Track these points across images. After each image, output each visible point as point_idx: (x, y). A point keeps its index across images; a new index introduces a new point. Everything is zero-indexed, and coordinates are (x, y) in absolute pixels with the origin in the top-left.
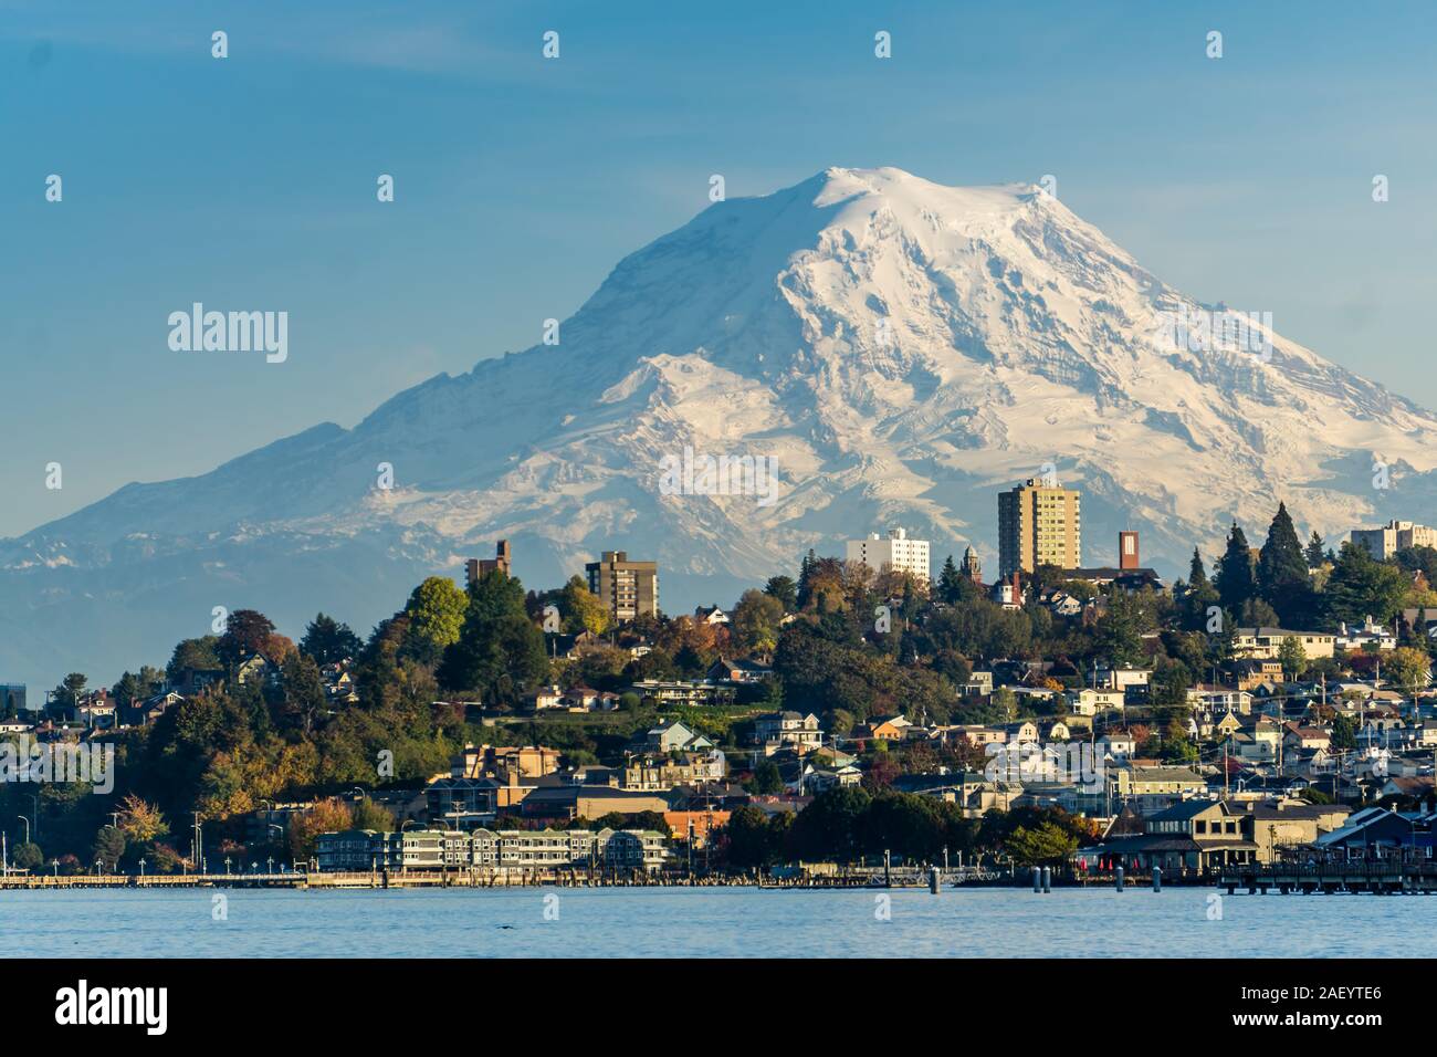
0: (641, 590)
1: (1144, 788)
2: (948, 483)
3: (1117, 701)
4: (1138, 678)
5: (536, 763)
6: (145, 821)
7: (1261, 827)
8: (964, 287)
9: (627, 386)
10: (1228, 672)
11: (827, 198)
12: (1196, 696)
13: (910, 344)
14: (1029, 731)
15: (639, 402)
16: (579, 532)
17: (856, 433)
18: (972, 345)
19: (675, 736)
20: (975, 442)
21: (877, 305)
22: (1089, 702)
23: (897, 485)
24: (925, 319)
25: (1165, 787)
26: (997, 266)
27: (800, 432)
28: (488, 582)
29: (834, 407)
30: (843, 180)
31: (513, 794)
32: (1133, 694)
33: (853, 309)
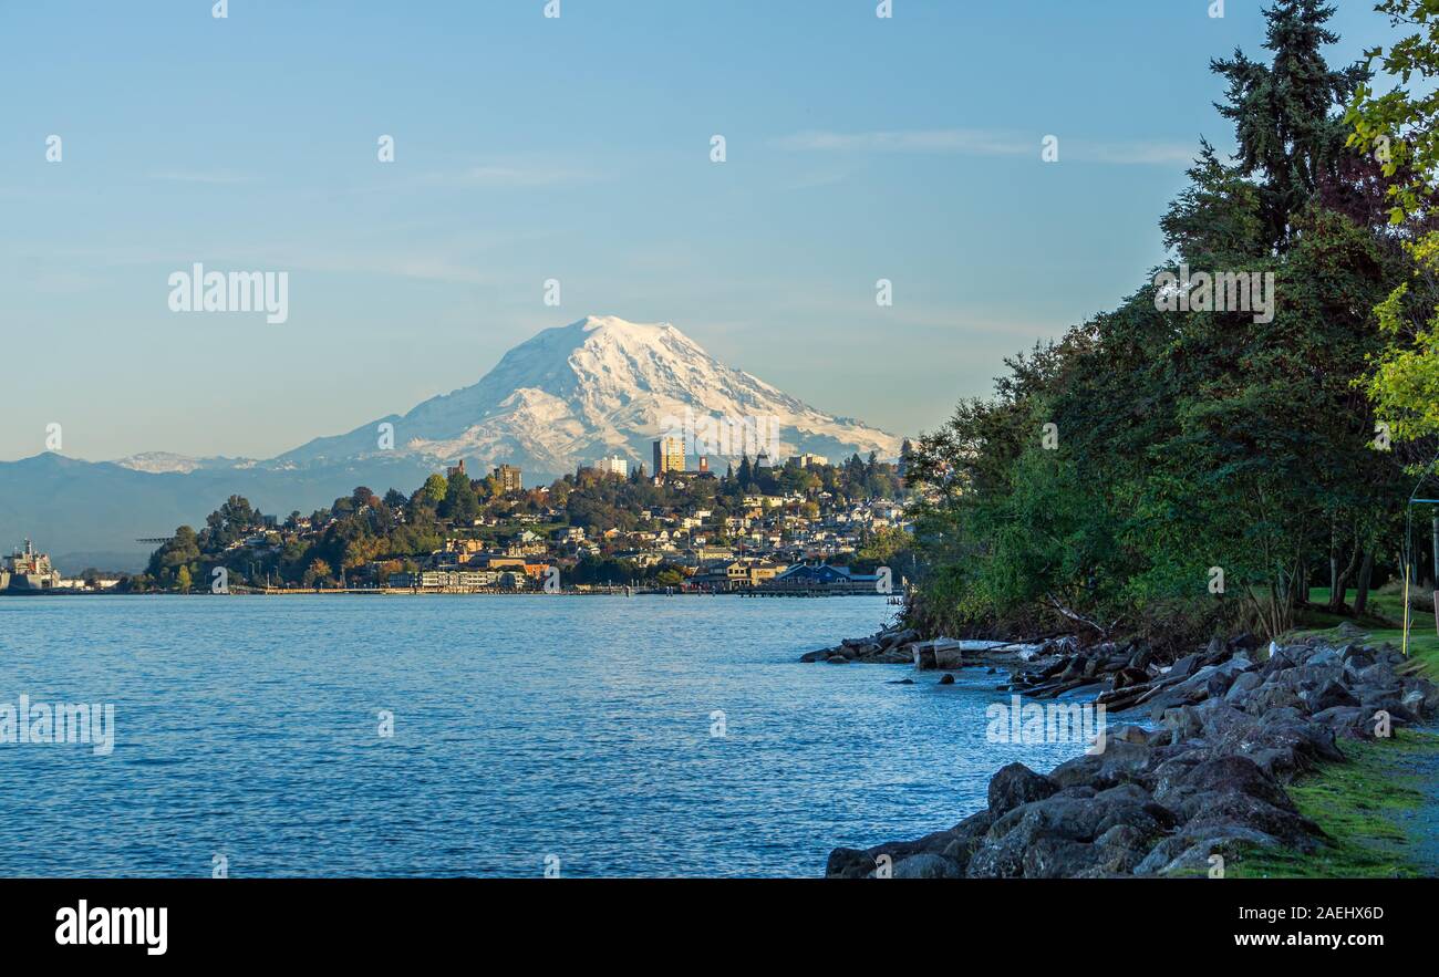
0: (515, 479)
1: (708, 556)
2: (634, 438)
3: (699, 523)
4: (707, 514)
5: (474, 546)
6: (323, 568)
7: (754, 572)
8: (640, 362)
9: (510, 401)
10: (741, 512)
11: (587, 328)
12: (729, 521)
13: (619, 384)
14: (665, 534)
15: (515, 406)
16: (491, 457)
17: (599, 419)
18: (643, 385)
19: (528, 536)
20: (644, 422)
21: (606, 369)
22: (688, 523)
23: (614, 438)
24: (625, 374)
25: (716, 556)
26: (653, 354)
27: (576, 418)
28: (455, 476)
29: (590, 409)
30: (594, 321)
31: (465, 558)
32: (705, 520)
33: (598, 371)
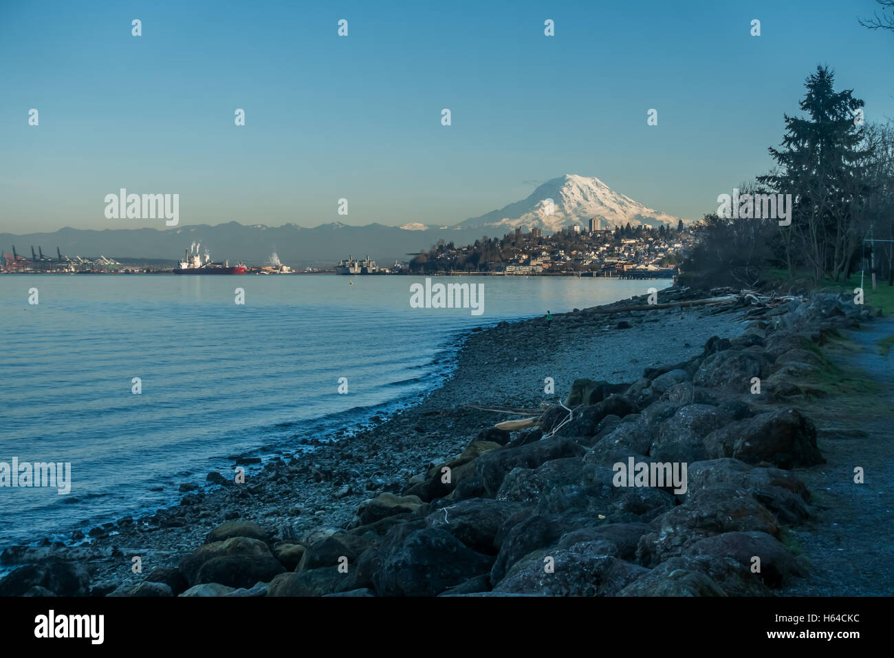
0: (540, 233)
1: (608, 261)
2: (582, 219)
3: (605, 249)
4: (608, 245)
5: (525, 257)
6: (471, 265)
7: (625, 266)
8: (585, 191)
9: (538, 205)
10: (621, 245)
11: (567, 178)
12: (616, 248)
13: (577, 199)
14: (593, 253)
15: (539, 207)
16: (531, 225)
17: (569, 212)
18: (586, 199)
19: (544, 253)
20: (586, 213)
21: (573, 193)
22: (601, 249)
23: (576, 219)
24: (579, 195)
25: (611, 261)
26: (589, 188)
27: (562, 211)
28: (518, 230)
29: (566, 207)
30: (568, 176)
31: (521, 261)
32: (607, 248)
33: (569, 194)
